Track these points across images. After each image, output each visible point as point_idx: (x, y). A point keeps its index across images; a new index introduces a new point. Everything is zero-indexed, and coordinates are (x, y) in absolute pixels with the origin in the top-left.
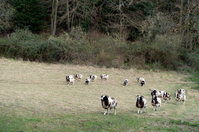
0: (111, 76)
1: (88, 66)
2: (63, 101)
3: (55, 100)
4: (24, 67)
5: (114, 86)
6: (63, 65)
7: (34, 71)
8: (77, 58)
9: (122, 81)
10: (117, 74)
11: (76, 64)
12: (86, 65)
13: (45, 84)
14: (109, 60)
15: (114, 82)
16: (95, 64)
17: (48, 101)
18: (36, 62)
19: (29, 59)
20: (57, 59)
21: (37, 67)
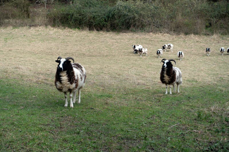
0: (191, 45)
1: (162, 34)
2: (136, 75)
3: (127, 74)
4: (91, 38)
5: (194, 56)
6: (134, 34)
7: (101, 42)
8: (150, 25)
9: (204, 50)
10: (197, 42)
11: (149, 32)
12: (161, 33)
13: (114, 56)
14: (187, 25)
15: (194, 51)
16: (171, 30)
17: (119, 75)
18: (104, 31)
19: (95, 28)
20: (127, 27)
21: (105, 37)
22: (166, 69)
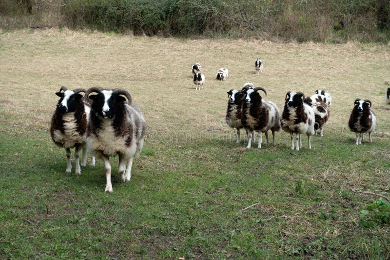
0: (308, 59)
1: (259, 40)
2: (209, 112)
3: (194, 111)
4: (136, 48)
5: (313, 79)
6: (211, 41)
7: (155, 55)
8: (238, 25)
9: (330, 69)
10: (319, 54)
11: (236, 37)
12: (257, 39)
13: (176, 79)
14: (301, 26)
15: (313, 71)
16: (275, 35)
17: (180, 113)
18: (159, 37)
19: (145, 31)
20: (200, 29)
21: (161, 46)
22: (249, 106)
